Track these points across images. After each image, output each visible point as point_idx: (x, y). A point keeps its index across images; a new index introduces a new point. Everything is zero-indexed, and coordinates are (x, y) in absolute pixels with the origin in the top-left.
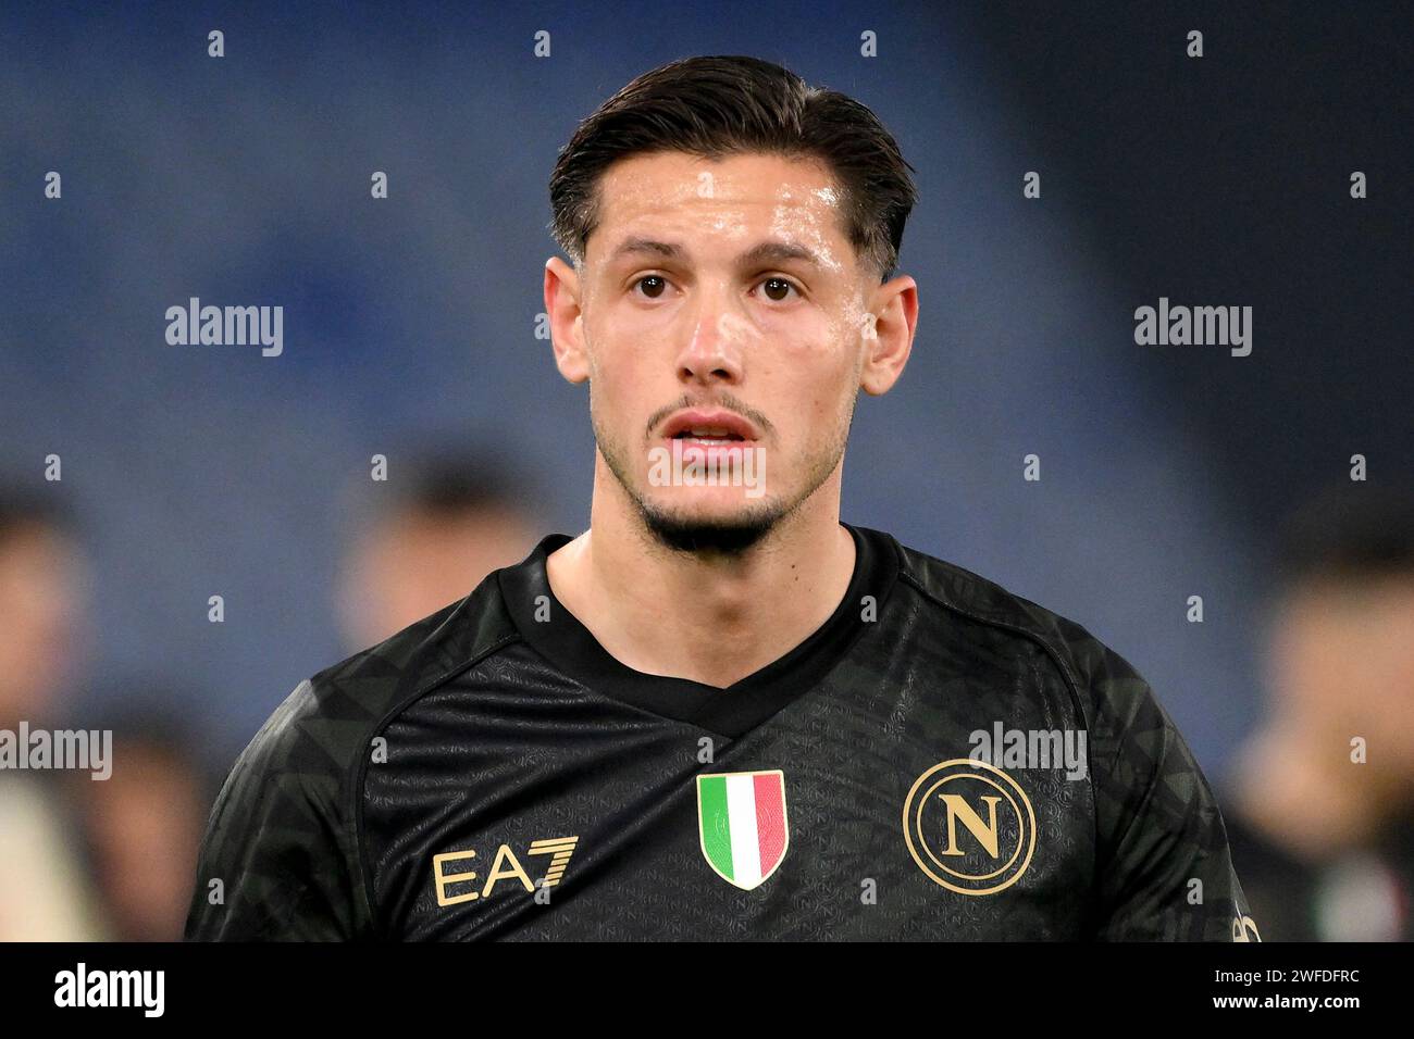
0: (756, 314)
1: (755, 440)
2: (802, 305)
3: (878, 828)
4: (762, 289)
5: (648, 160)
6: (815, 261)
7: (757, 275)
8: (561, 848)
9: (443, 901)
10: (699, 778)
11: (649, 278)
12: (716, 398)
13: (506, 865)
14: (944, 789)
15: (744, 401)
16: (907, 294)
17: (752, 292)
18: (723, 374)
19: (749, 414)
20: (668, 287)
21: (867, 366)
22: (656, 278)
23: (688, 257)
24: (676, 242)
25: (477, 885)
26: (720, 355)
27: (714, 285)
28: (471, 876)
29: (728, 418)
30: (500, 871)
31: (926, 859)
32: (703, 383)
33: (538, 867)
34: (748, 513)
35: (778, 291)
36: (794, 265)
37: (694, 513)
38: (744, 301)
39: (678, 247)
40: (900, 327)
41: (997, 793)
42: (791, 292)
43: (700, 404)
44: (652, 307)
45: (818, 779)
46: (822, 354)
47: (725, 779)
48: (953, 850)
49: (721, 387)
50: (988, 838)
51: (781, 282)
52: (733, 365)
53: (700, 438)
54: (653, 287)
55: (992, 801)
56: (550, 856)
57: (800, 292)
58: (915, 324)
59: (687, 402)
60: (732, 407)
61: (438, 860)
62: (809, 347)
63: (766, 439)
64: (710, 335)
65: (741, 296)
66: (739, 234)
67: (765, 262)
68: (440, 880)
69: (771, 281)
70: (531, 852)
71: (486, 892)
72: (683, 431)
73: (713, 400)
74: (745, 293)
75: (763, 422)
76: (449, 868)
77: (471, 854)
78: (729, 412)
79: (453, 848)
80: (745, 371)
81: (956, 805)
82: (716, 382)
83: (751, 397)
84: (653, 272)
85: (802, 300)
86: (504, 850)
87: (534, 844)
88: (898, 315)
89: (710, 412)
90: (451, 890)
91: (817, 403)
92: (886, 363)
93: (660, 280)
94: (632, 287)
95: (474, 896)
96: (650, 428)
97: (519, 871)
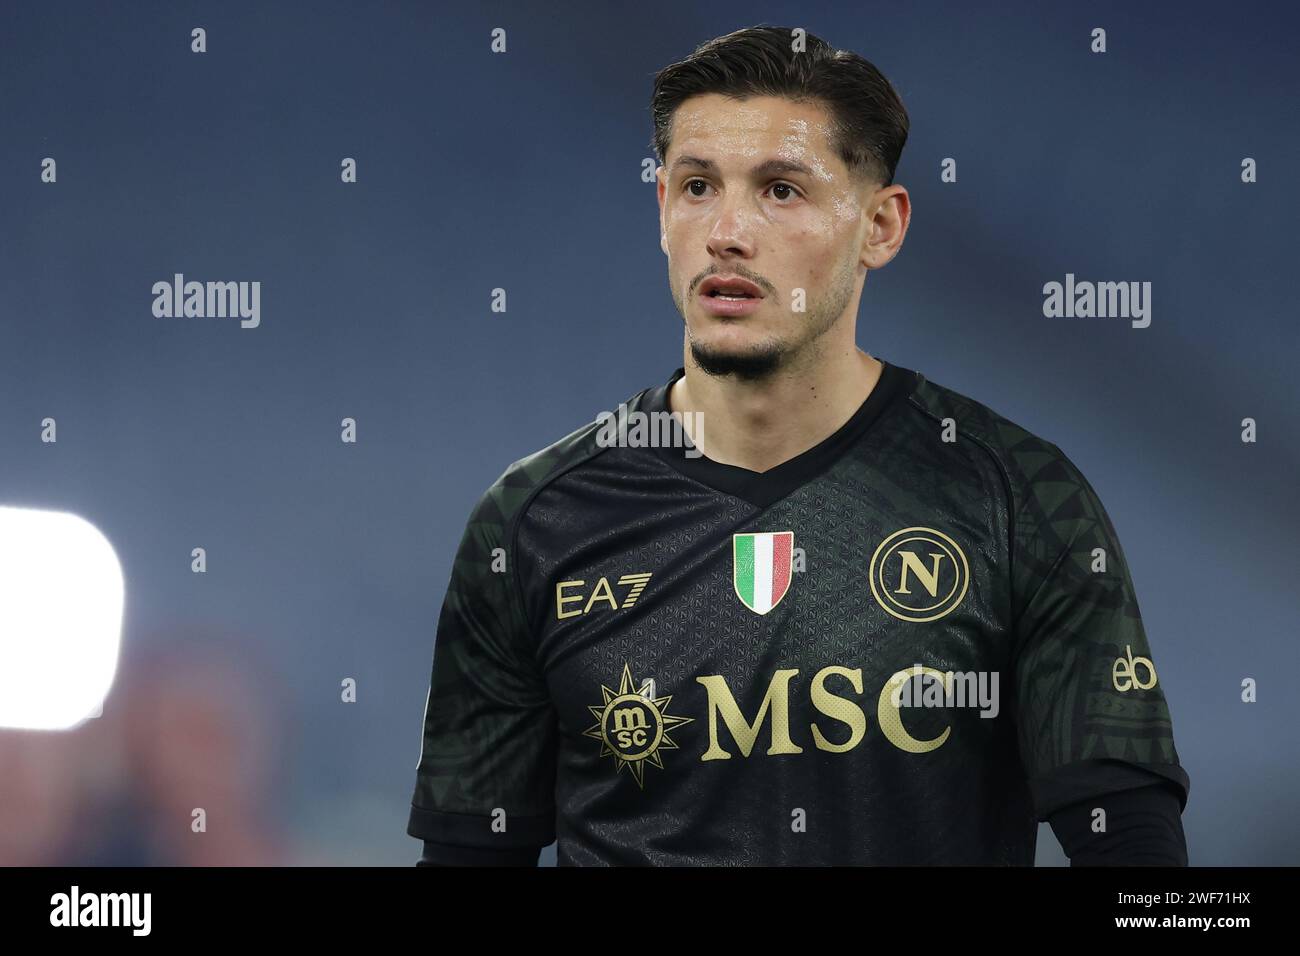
0: (767, 210)
1: (762, 298)
2: (801, 203)
3: (852, 573)
4: (772, 192)
5: (700, 99)
6: (809, 171)
7: (768, 183)
8: (639, 580)
9: (561, 615)
10: (735, 536)
11: (696, 182)
12: (732, 268)
13: (603, 591)
14: (903, 548)
15: (752, 269)
16: (900, 197)
17: (766, 194)
18: (737, 251)
19: (756, 280)
20: (708, 188)
21: (865, 247)
22: (701, 182)
23: (717, 169)
24: (710, 159)
25: (581, 605)
26: (734, 238)
27: (735, 189)
28: (580, 598)
29: (740, 282)
30: (598, 595)
31: (883, 596)
32: (722, 257)
33: (621, 593)
34: (754, 348)
35: (782, 192)
36: (792, 175)
37: (717, 348)
38: (759, 200)
39: (711, 162)
40: (894, 221)
41: (941, 551)
42: (792, 194)
43: (722, 271)
44: (698, 202)
45: (816, 538)
46: (814, 238)
47: (753, 537)
48: (903, 590)
49: (736, 260)
50: (931, 583)
51: (786, 187)
52: (746, 245)
53: (727, 296)
54: (698, 188)
55: (937, 557)
56: (631, 586)
57: (799, 194)
58: (908, 219)
59: (713, 270)
60: (742, 274)
61: (560, 586)
62: (804, 233)
63: (771, 297)
64: (729, 224)
65: (758, 196)
66: (754, 153)
67: (772, 173)
68: (560, 600)
69: (779, 185)
70: (620, 583)
71: (587, 610)
72: (712, 291)
73: (730, 270)
74: (760, 195)
75: (766, 285)
76: (566, 592)
77: (582, 583)
78: (740, 277)
79: (570, 578)
80: (756, 250)
81: (910, 559)
82: (732, 257)
83: (759, 268)
84: (699, 178)
85: (801, 200)
86: (603, 581)
87: (623, 578)
88: (894, 212)
89: (727, 278)
90: (567, 607)
91: (811, 272)
92: (882, 247)
93: (704, 185)
94: (686, 188)
95: (579, 612)
96: (692, 288)
97: (610, 596)
